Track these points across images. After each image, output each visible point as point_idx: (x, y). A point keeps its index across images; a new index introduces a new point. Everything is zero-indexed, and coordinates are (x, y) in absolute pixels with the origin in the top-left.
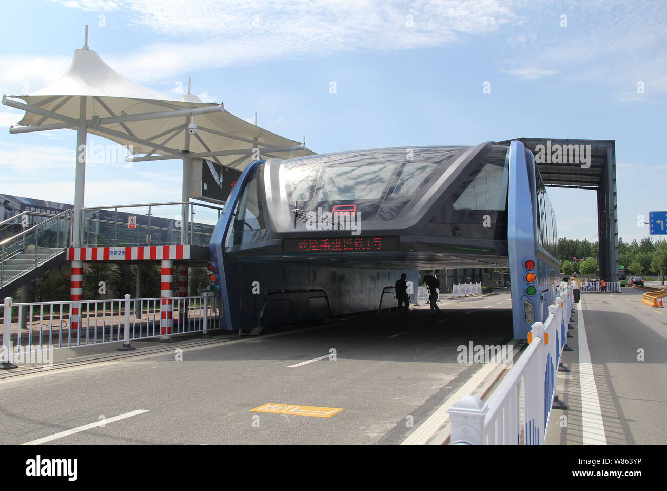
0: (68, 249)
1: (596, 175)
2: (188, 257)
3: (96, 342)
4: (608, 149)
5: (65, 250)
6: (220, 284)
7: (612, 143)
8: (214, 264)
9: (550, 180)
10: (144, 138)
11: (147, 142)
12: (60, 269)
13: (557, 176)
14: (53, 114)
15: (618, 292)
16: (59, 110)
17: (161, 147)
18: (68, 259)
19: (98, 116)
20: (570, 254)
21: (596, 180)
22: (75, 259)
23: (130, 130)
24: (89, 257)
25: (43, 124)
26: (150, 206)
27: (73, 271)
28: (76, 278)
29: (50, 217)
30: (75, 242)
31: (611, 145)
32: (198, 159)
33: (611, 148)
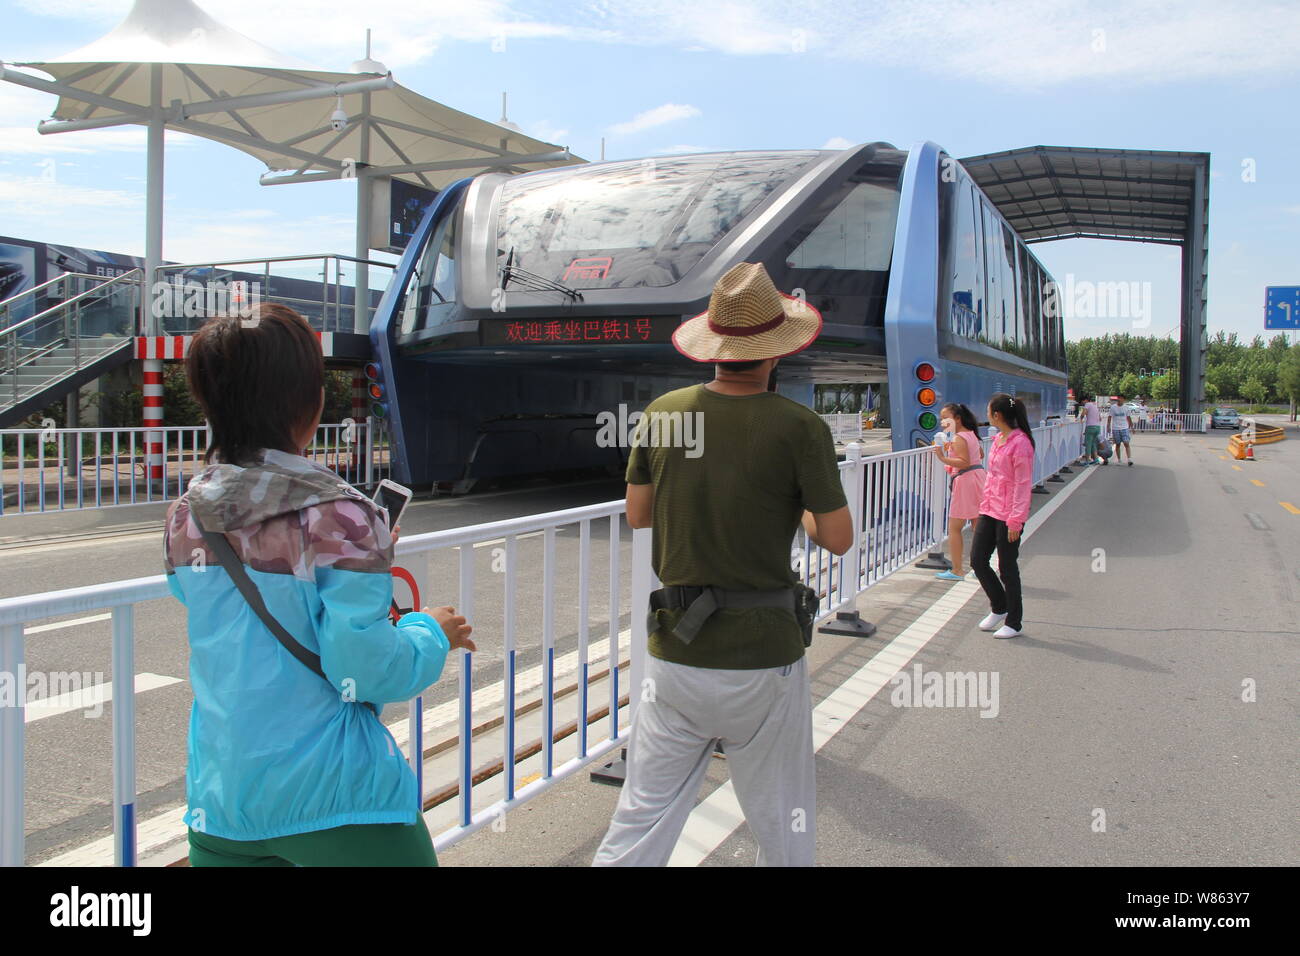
0: (136, 338)
1: (1178, 218)
2: (331, 355)
3: (151, 500)
4: (1198, 169)
5: (132, 340)
6: (387, 402)
7: (1204, 159)
8: (377, 366)
9: (1094, 225)
10: (278, 140)
11: (287, 149)
12: (127, 373)
13: (1107, 219)
14: (106, 99)
15: (1200, 432)
16: (117, 91)
17: (318, 159)
18: (136, 357)
19: (179, 101)
20: (1137, 364)
21: (1180, 228)
22: (148, 357)
23: (251, 127)
24: (169, 354)
25: (92, 116)
26: (268, 262)
27: (147, 378)
28: (152, 390)
29: (105, 281)
30: (147, 328)
31: (1202, 162)
32: (383, 178)
33: (1203, 167)
